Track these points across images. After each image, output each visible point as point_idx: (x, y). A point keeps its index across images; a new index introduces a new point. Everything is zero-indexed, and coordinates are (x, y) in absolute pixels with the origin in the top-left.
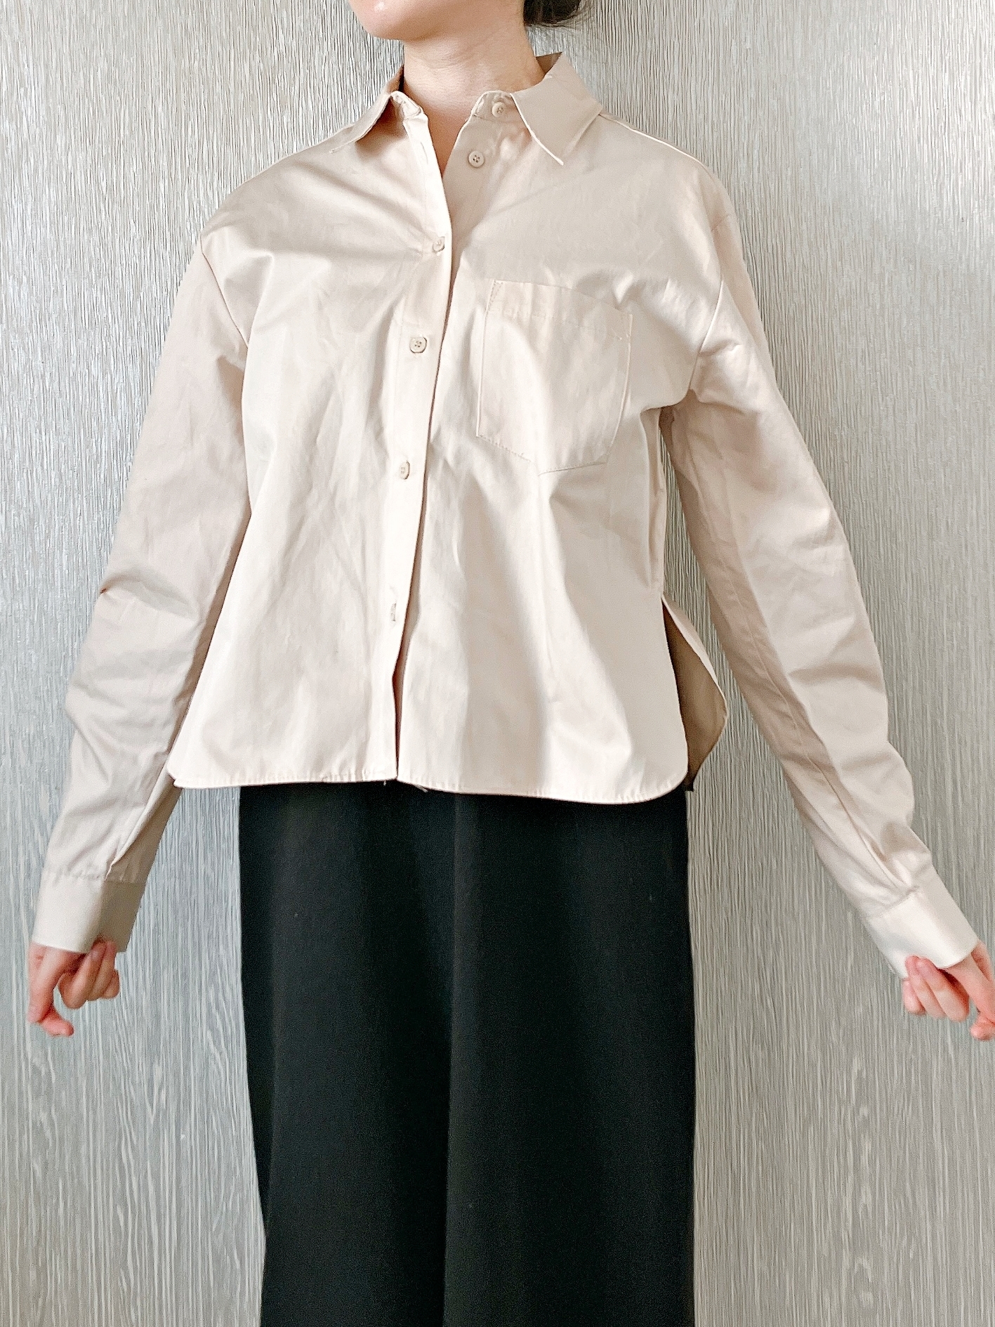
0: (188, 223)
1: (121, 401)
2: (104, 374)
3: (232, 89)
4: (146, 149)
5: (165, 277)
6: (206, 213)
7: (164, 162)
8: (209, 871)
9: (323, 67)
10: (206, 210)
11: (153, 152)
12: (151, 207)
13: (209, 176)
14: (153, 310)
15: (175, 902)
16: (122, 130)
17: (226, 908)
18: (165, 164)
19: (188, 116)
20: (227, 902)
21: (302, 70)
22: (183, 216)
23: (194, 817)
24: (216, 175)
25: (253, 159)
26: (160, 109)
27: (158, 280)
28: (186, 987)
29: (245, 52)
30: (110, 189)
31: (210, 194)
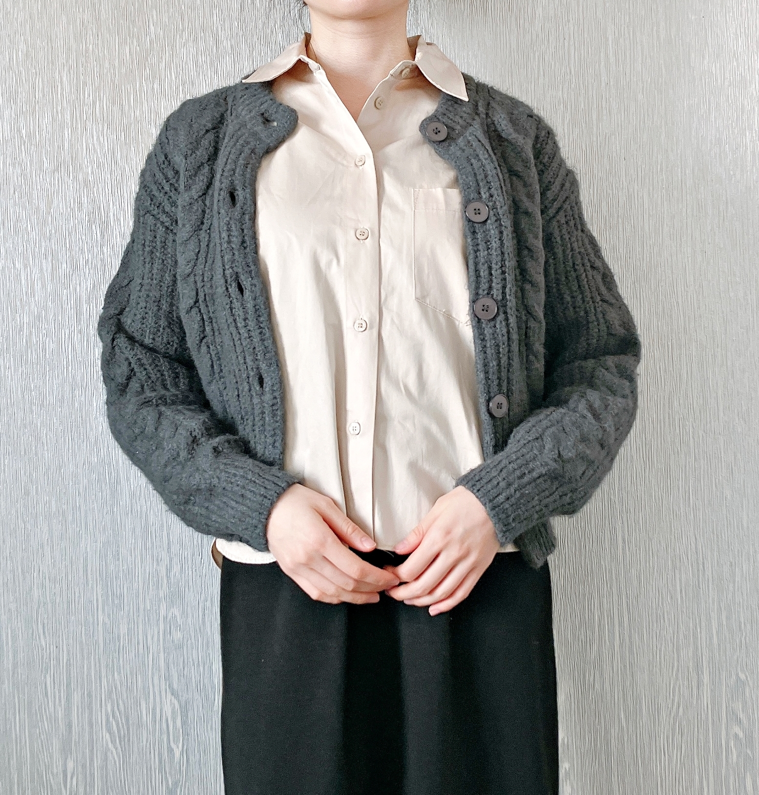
0: (86, 160)
1: (38, 286)
2: (25, 267)
3: (117, 65)
4: (55, 106)
5: (69, 198)
6: (99, 153)
7: (68, 117)
8: (107, 620)
9: (182, 50)
10: (99, 150)
11: (59, 108)
12: (59, 147)
13: (100, 126)
14: (60, 221)
15: (82, 642)
16: (37, 93)
17: (119, 646)
18: (69, 118)
19: (85, 84)
20: (119, 640)
21: (167, 52)
22: (82, 154)
23: (95, 583)
24: (106, 125)
25: (133, 114)
26: (64, 79)
27: (64, 200)
28: (90, 703)
29: (126, 39)
30: (30, 136)
31: (101, 139)
